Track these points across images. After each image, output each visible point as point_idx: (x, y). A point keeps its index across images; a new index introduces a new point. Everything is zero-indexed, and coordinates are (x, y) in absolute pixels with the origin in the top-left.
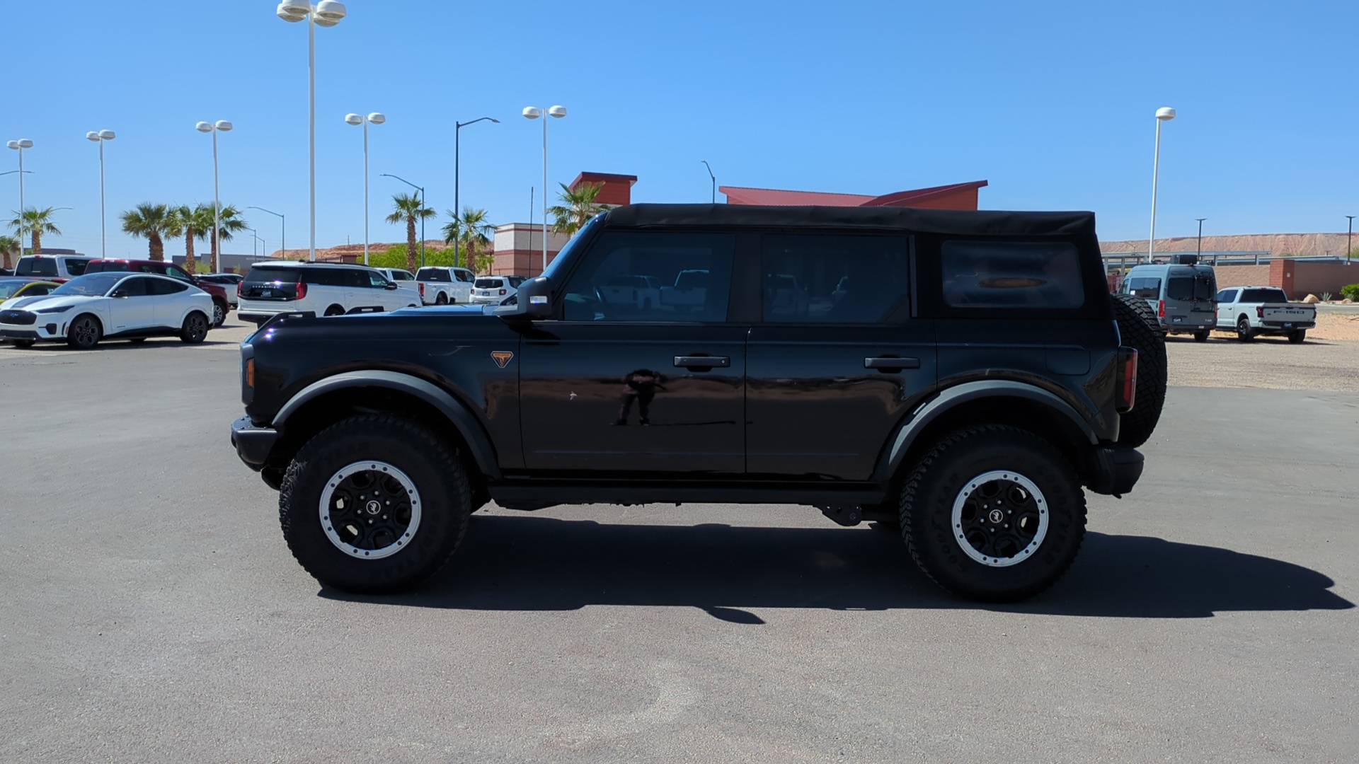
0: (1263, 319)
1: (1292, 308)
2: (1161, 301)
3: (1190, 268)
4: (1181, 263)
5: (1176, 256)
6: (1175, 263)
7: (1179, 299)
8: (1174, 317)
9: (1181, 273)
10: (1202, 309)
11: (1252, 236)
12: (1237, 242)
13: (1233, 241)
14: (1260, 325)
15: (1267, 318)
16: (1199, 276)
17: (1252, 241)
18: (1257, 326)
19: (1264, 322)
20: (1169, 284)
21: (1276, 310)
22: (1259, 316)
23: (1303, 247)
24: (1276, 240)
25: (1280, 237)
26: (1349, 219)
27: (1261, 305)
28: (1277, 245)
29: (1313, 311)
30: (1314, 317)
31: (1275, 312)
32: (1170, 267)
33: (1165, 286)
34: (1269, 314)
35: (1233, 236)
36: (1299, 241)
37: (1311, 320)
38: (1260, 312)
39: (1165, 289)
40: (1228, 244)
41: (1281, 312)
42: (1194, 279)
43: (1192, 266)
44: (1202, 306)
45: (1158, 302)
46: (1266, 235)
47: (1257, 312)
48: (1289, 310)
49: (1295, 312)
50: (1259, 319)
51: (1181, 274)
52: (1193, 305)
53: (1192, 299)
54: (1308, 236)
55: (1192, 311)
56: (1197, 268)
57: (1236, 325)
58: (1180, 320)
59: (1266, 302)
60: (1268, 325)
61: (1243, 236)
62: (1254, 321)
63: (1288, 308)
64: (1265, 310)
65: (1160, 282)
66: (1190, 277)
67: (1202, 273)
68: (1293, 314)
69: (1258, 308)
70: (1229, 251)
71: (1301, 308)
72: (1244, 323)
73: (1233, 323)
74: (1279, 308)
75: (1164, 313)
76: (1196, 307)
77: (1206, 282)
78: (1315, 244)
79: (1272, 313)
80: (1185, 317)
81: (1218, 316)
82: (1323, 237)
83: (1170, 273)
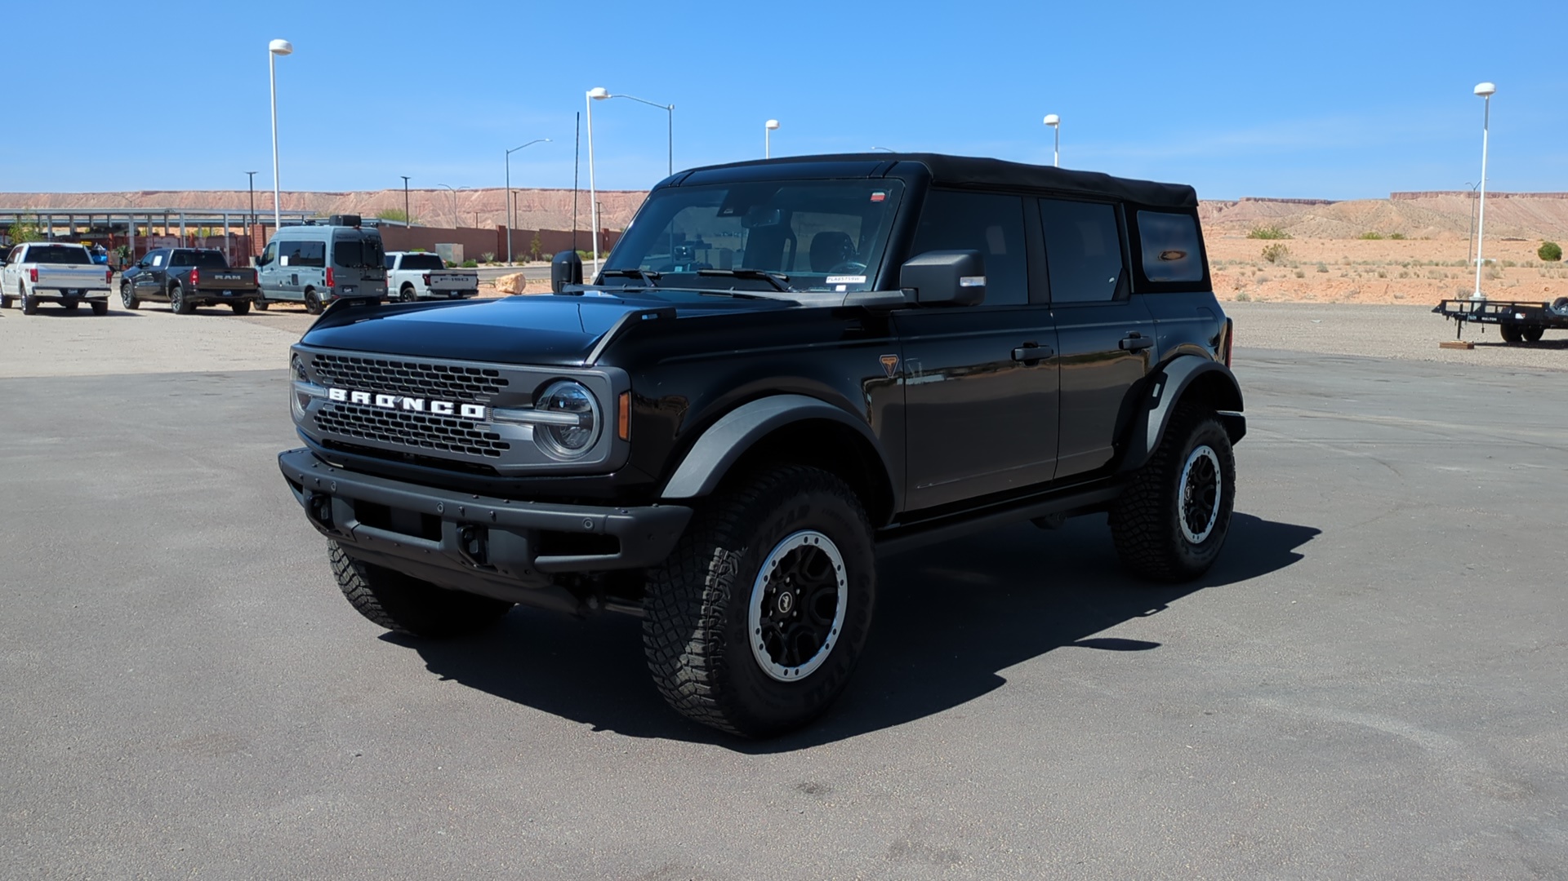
0: (430, 287)
1: (457, 275)
2: (328, 269)
3: (356, 230)
4: (344, 225)
5: (337, 216)
6: (337, 224)
7: (347, 266)
8: (344, 287)
9: (346, 236)
10: (372, 278)
11: (236, 192)
12: (220, 199)
13: (215, 198)
14: (429, 294)
15: (435, 286)
16: (366, 240)
17: (236, 199)
18: (425, 295)
19: (433, 291)
20: (335, 252)
21: (443, 277)
22: (426, 284)
23: (292, 206)
24: (263, 198)
25: (266, 194)
26: (404, 180)
27: (427, 272)
28: (265, 204)
29: (475, 277)
30: (477, 284)
31: (441, 279)
32: (335, 229)
33: (332, 250)
34: (436, 282)
35: (215, 192)
36: (287, 200)
37: (475, 287)
38: (427, 279)
39: (332, 255)
40: (210, 200)
41: (446, 279)
42: (362, 243)
43: (358, 228)
44: (374, 274)
45: (325, 270)
46: (241, 192)
47: (423, 280)
48: (454, 277)
49: (459, 280)
50: (427, 287)
51: (347, 238)
52: (363, 272)
53: (362, 267)
54: (296, 194)
55: (362, 280)
56: (363, 231)
57: (398, 295)
58: (350, 290)
59: (432, 269)
60: (437, 294)
61: (226, 192)
62: (421, 289)
63: (453, 275)
64: (432, 277)
65: (324, 246)
66: (357, 240)
67: (369, 236)
68: (458, 282)
69: (424, 275)
70: (211, 209)
71: (464, 275)
72: (409, 292)
73: (395, 293)
74: (444, 275)
75: (333, 282)
76: (367, 274)
77: (373, 248)
78: (304, 204)
79: (439, 281)
80: (356, 286)
81: (388, 286)
82: (312, 196)
83: (335, 236)
